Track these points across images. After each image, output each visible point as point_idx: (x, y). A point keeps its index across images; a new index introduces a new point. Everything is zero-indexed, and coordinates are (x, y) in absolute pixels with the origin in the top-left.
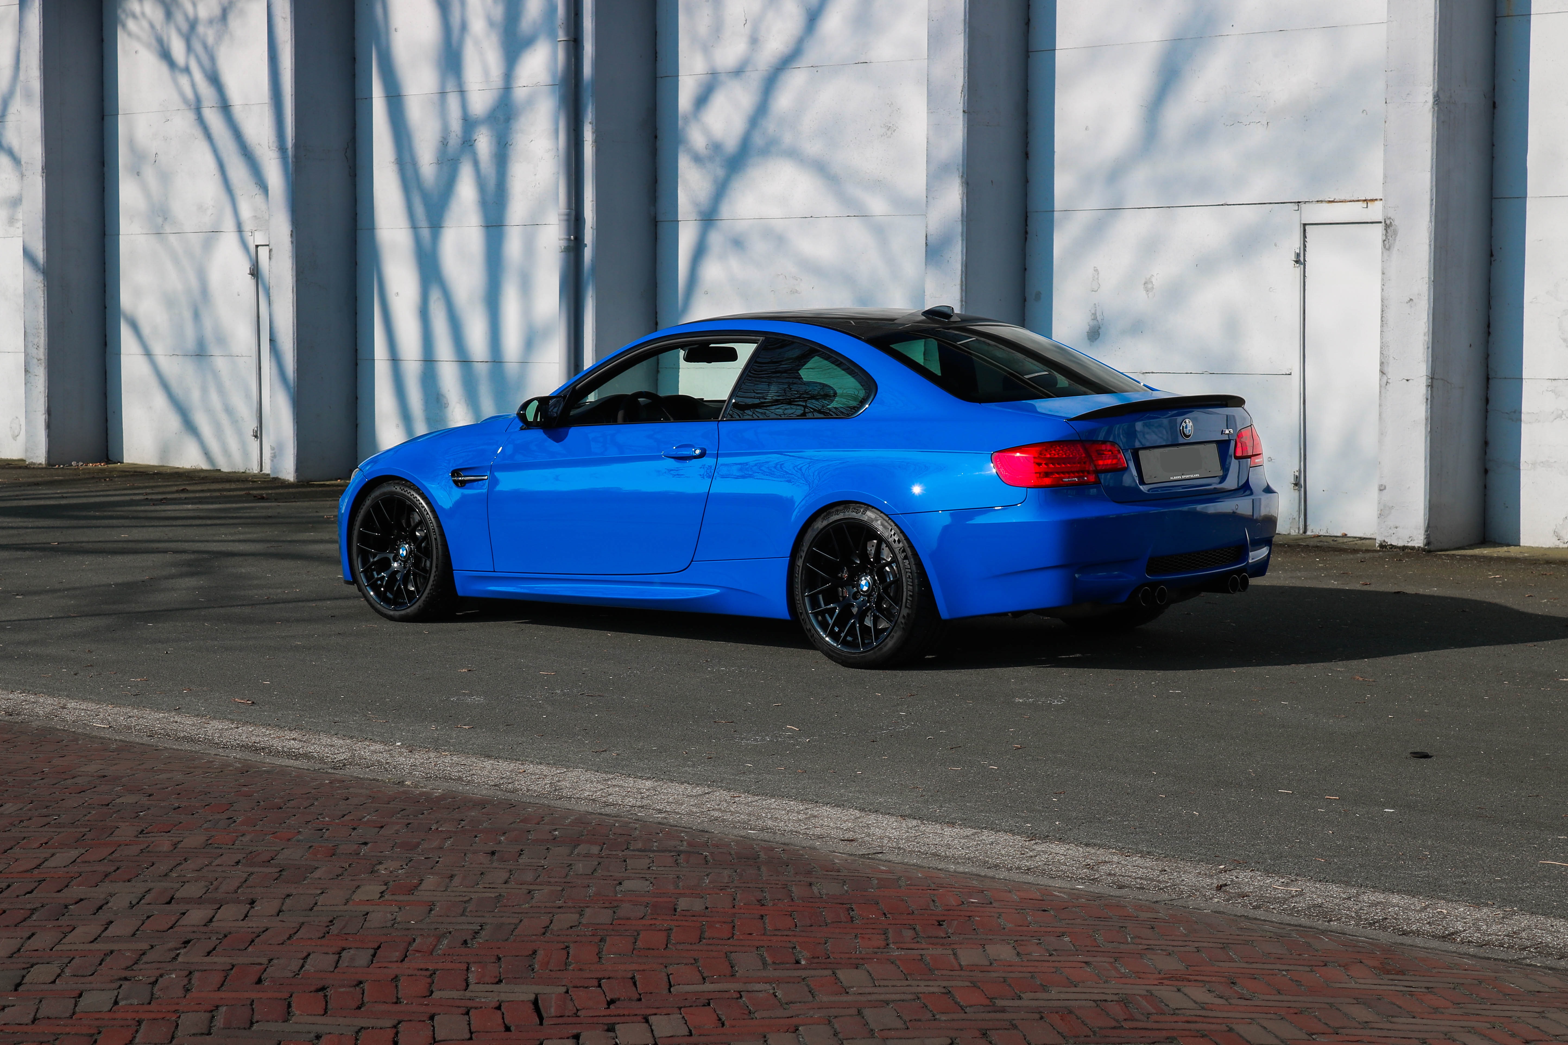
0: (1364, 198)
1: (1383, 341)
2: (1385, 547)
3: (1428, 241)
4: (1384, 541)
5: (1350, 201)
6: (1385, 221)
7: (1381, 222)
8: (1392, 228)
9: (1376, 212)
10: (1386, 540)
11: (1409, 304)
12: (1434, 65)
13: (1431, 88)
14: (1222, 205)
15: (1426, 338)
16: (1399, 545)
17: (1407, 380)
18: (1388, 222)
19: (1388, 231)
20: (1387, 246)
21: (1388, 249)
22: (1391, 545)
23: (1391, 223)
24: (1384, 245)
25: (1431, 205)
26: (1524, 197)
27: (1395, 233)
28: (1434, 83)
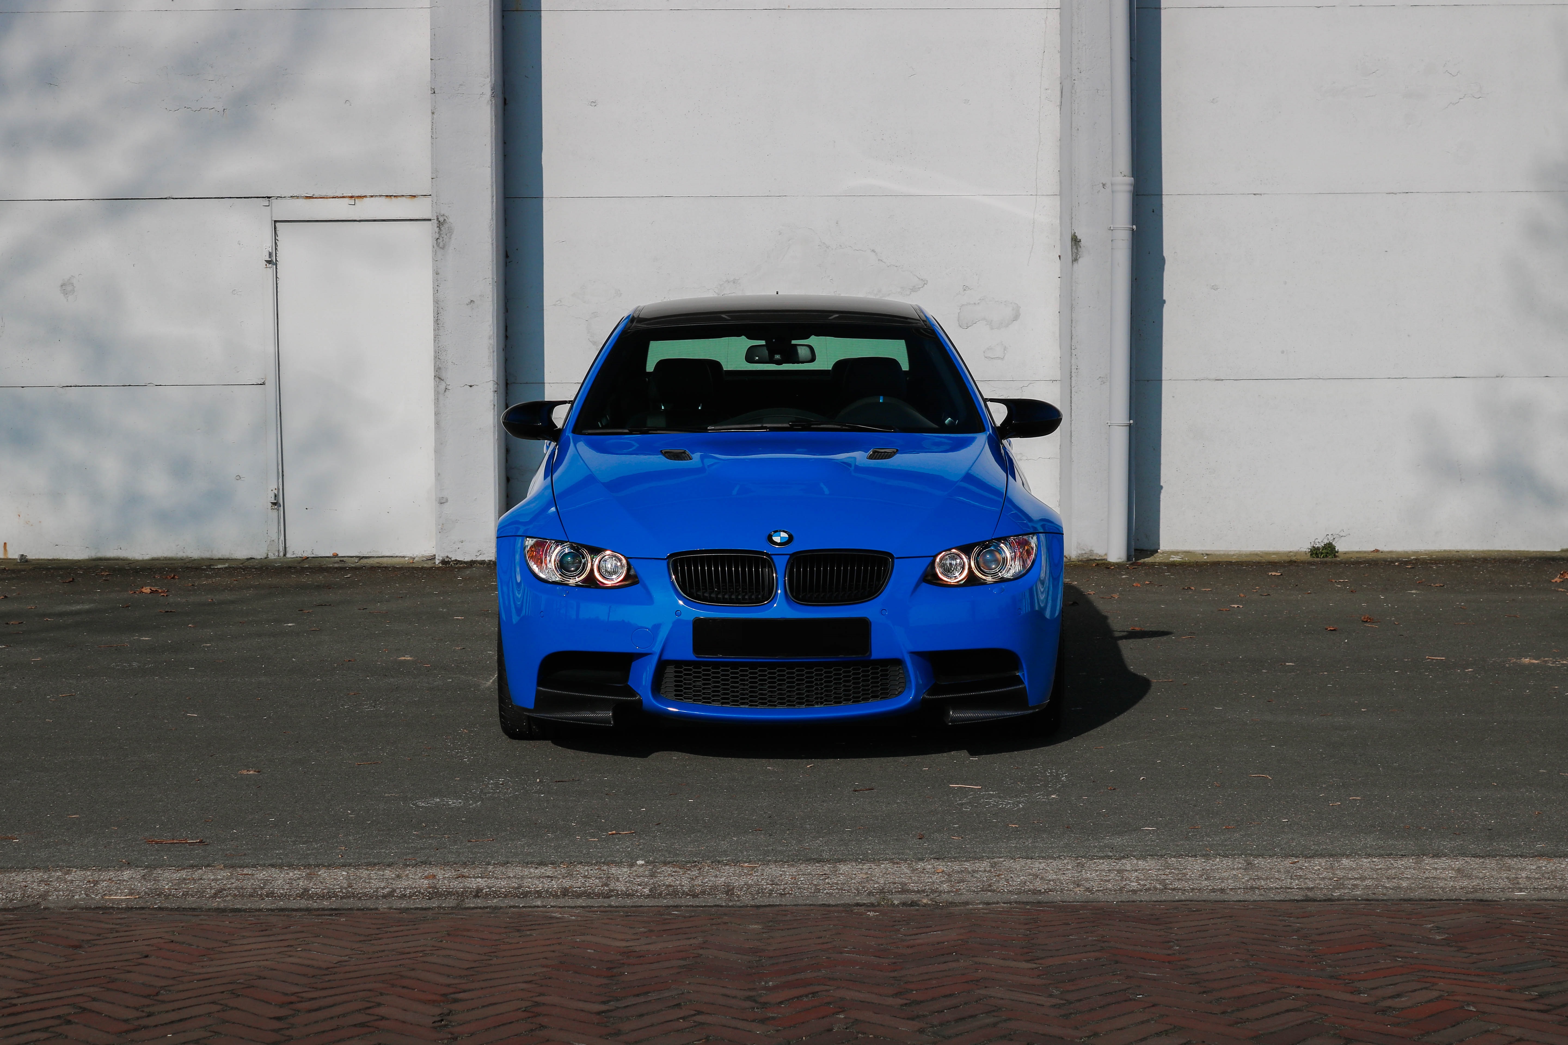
0: (351, 195)
1: (440, 345)
2: (448, 562)
3: (491, 240)
4: (447, 557)
5: (333, 197)
6: (438, 219)
7: (430, 220)
8: (446, 226)
9: (423, 209)
10: (450, 556)
11: (470, 306)
12: (491, 56)
13: (489, 79)
14: (166, 198)
15: (491, 341)
16: (466, 560)
17: (471, 386)
18: (441, 219)
19: (442, 228)
20: (441, 245)
21: (443, 248)
22: (456, 560)
23: (445, 220)
24: (438, 244)
25: (492, 202)
26: (540, 198)
27: (450, 231)
28: (491, 75)
